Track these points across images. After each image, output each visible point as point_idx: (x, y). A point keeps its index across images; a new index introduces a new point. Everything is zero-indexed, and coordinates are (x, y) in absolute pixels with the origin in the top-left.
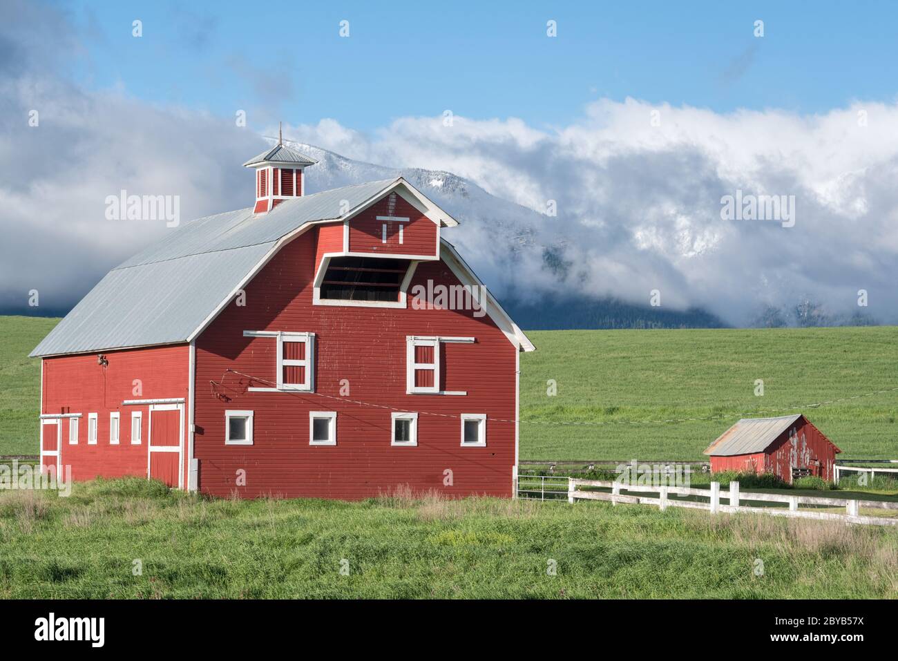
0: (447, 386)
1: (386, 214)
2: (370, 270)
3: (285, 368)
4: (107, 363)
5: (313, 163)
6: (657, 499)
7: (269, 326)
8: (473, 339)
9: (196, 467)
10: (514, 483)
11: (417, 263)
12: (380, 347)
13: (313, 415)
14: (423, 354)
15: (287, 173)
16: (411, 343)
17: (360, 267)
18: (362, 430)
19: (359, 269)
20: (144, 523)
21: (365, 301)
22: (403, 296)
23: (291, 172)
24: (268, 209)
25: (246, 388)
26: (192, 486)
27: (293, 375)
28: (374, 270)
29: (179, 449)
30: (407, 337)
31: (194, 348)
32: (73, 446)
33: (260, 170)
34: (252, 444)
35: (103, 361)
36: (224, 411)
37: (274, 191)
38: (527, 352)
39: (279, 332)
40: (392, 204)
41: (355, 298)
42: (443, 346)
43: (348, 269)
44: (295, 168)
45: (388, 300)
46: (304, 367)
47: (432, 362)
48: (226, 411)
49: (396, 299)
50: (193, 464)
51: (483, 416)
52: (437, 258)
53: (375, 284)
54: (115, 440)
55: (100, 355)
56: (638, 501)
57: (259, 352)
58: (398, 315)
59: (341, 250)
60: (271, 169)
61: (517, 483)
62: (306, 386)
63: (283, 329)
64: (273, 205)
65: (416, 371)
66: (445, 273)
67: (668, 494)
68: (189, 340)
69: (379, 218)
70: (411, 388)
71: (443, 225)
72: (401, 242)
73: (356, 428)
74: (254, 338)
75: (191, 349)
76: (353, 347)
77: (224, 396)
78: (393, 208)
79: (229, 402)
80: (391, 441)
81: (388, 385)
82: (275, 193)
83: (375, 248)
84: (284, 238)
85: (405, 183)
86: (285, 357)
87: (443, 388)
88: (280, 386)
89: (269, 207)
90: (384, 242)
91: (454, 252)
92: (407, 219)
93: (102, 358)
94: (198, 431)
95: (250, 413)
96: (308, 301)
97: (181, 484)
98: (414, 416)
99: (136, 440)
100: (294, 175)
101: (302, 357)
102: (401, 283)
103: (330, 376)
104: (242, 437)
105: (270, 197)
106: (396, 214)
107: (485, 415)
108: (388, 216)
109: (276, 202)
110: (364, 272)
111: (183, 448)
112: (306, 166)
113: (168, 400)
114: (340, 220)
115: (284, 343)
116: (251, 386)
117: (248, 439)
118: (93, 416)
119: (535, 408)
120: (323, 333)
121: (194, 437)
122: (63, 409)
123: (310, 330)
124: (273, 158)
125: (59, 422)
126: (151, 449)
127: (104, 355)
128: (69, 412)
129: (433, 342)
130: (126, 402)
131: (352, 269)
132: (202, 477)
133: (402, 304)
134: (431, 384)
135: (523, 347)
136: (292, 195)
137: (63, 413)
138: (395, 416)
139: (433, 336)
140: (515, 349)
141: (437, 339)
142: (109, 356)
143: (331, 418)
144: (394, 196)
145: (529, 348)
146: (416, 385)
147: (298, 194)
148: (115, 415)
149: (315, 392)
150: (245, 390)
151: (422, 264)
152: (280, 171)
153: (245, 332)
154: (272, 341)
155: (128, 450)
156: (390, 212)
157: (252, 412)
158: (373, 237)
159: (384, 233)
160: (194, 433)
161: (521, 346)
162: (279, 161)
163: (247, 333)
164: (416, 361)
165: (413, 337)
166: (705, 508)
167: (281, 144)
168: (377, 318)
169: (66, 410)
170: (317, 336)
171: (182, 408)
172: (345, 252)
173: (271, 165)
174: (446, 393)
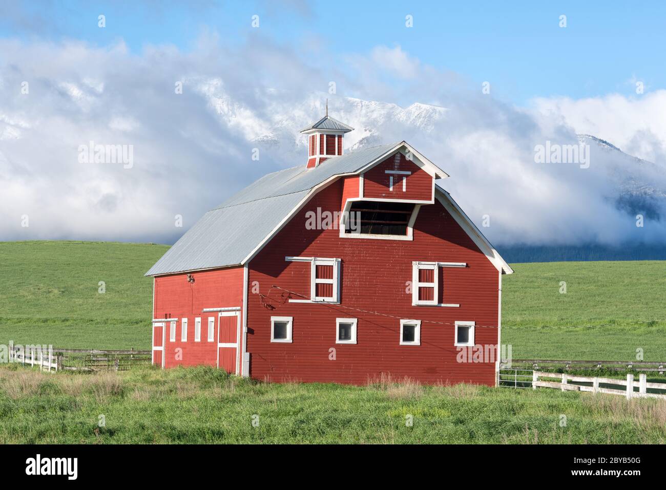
0: (444, 300)
1: (393, 169)
2: (383, 211)
3: (317, 285)
4: (194, 280)
5: (351, 130)
6: (592, 388)
7: (303, 253)
8: (465, 264)
9: (248, 359)
10: (496, 375)
11: (419, 206)
12: (392, 270)
13: (339, 321)
14: (425, 276)
15: (331, 138)
16: (416, 267)
17: (376, 209)
18: (377, 332)
19: (375, 211)
20: (190, 399)
21: (380, 235)
22: (410, 230)
23: (334, 136)
24: (316, 165)
25: (287, 299)
26: (245, 373)
27: (323, 290)
28: (386, 211)
29: (236, 345)
30: (413, 262)
31: (247, 269)
32: (173, 343)
33: (311, 135)
34: (291, 342)
35: (191, 279)
36: (270, 317)
37: (320, 152)
38: (508, 275)
39: (313, 258)
40: (397, 161)
41: (373, 232)
42: (441, 269)
43: (367, 210)
44: (337, 134)
45: (399, 234)
46: (332, 284)
47: (432, 281)
48: (272, 317)
49: (404, 233)
50: (246, 356)
51: (472, 323)
52: (432, 202)
53: (388, 222)
54: (198, 339)
55: (189, 275)
56: (579, 388)
57: (297, 273)
58: (406, 246)
59: (358, 196)
60: (318, 135)
61: (499, 375)
62: (334, 299)
63: (316, 256)
64: (320, 162)
65: (420, 288)
66: (443, 214)
67: (600, 383)
68: (242, 263)
69: (387, 172)
70: (415, 301)
71: (437, 177)
72: (404, 190)
73: (372, 331)
74: (292, 262)
75: (246, 270)
76: (370, 269)
77: (270, 306)
78: (398, 164)
79: (274, 310)
80: (399, 341)
81: (398, 298)
82: (321, 153)
83: (384, 195)
84: (317, 187)
85: (406, 145)
86: (317, 277)
87: (441, 300)
88: (314, 298)
89: (316, 163)
90: (391, 189)
91: (449, 198)
92: (409, 173)
93: (190, 277)
94: (250, 331)
95: (290, 319)
96: (337, 234)
97: (237, 372)
98: (418, 322)
99: (211, 339)
100: (336, 139)
101: (331, 277)
102: (408, 221)
103: (352, 291)
104: (284, 337)
105: (318, 156)
106: (401, 169)
107: (474, 322)
108: (394, 170)
109: (322, 160)
110: (378, 213)
111: (239, 344)
112: (345, 132)
113: (230, 308)
114: (356, 173)
115: (317, 266)
116: (291, 298)
117: (288, 339)
118: (185, 320)
119: (593, 321)
120: (347, 259)
121: (247, 336)
122: (166, 315)
123: (337, 257)
124: (319, 127)
125: (163, 325)
126: (220, 345)
127: (192, 275)
128: (170, 318)
129: (433, 266)
130: (205, 310)
131: (369, 210)
132: (252, 366)
133: (409, 237)
134: (431, 298)
135: (505, 270)
136: (334, 154)
137: (166, 318)
138: (403, 322)
139: (434, 261)
140: (498, 272)
141: (437, 264)
142: (195, 275)
143: (353, 323)
144: (399, 155)
145: (509, 271)
146: (420, 299)
147: (340, 153)
148: (198, 320)
149: (341, 303)
150: (286, 301)
151: (424, 207)
152: (325, 136)
153: (286, 257)
154: (308, 265)
155: (206, 346)
156: (396, 167)
157: (292, 318)
158: (383, 186)
159: (391, 183)
160: (247, 333)
161: (503, 270)
162: (324, 129)
163: (288, 258)
164: (420, 281)
165: (417, 262)
166: (624, 394)
167: (327, 116)
168: (390, 248)
169: (168, 316)
170: (342, 260)
171: (239, 314)
172: (361, 198)
173: (318, 131)
174: (443, 305)
